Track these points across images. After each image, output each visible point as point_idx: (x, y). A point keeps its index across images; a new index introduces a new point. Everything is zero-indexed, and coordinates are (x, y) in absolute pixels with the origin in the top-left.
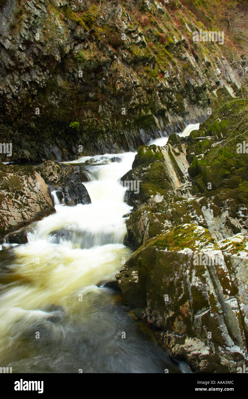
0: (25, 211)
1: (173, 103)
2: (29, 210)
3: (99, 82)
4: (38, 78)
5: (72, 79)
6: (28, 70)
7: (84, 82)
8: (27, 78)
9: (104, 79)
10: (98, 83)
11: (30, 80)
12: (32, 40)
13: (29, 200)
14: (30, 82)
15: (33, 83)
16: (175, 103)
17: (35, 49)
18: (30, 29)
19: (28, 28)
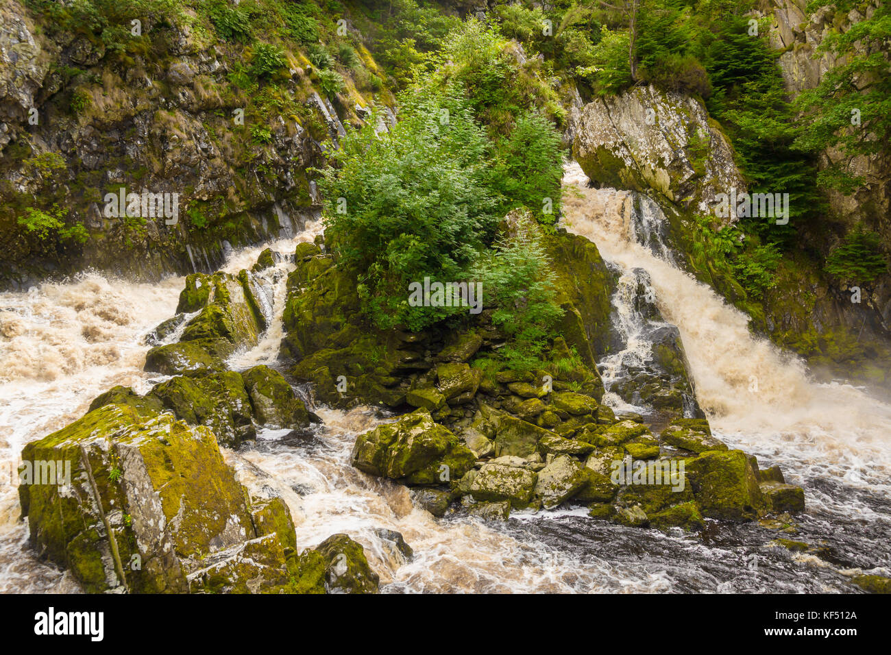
1: (288, 189)
3: (128, 148)
5: (67, 141)
7: (95, 149)
9: (139, 142)
10: (126, 150)
16: (293, 188)
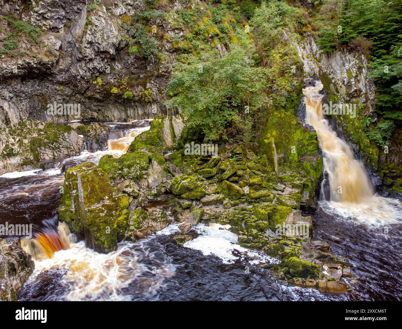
0: (56, 152)
2: (59, 151)
4: (98, 65)
6: (91, 60)
8: (90, 65)
9: (151, 64)
11: (93, 67)
12: (94, 41)
13: (61, 146)
14: (92, 68)
15: (95, 68)
17: (96, 47)
18: (92, 34)
19: (90, 33)
